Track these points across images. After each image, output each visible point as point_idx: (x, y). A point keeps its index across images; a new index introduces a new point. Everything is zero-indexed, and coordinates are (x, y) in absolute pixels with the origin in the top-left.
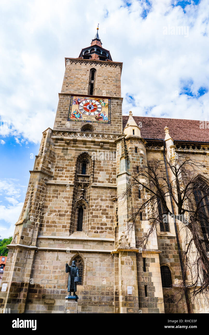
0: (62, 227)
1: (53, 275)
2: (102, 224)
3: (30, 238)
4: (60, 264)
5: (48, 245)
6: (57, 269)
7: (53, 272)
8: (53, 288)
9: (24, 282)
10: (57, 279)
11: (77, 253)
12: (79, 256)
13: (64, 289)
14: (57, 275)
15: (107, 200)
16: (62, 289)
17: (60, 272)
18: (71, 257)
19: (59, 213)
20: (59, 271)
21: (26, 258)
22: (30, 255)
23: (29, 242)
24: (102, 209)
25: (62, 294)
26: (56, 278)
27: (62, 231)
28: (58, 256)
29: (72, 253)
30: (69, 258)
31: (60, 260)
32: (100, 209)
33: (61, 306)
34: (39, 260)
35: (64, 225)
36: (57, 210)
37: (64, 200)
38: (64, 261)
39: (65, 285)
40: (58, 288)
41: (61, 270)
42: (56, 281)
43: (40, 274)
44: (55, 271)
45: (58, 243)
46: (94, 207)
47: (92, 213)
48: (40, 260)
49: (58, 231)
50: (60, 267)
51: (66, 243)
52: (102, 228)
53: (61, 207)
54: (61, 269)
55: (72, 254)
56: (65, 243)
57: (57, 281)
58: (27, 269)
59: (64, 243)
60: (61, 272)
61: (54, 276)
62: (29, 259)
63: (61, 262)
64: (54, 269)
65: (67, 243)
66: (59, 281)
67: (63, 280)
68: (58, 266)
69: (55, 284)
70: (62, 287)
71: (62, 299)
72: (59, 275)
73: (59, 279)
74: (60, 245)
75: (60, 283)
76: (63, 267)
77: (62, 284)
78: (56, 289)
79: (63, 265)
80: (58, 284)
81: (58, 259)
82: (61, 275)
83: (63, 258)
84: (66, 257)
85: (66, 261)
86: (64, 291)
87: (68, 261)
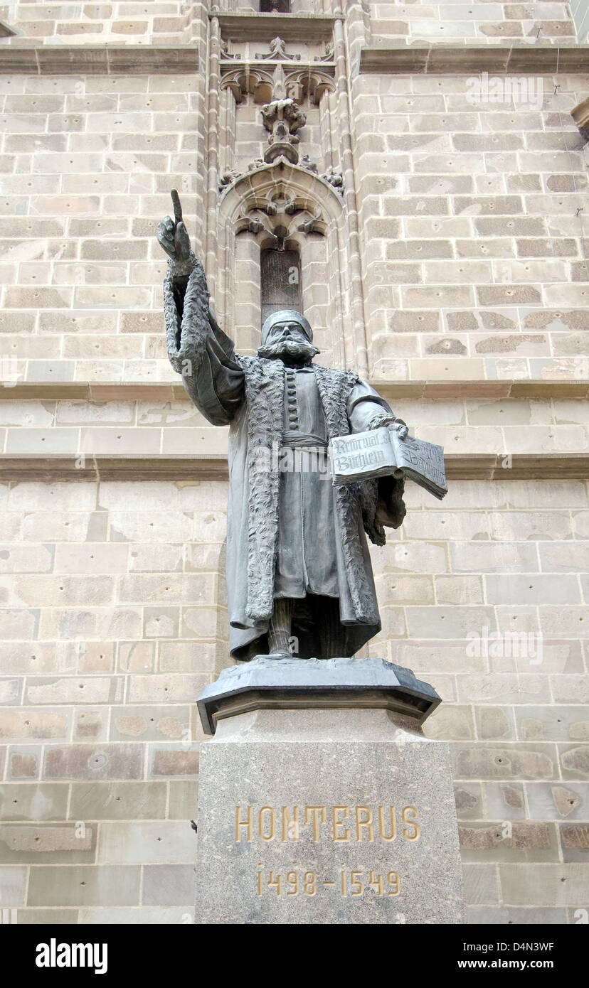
0: (119, 326)
1: (61, 642)
2: (490, 295)
4: (131, 563)
6: (101, 598)
7: (65, 620)
8: (72, 732)
10: (106, 668)
14: (110, 640)
15: (514, 142)
16: (165, 737)
17: (133, 617)
19: (80, 241)
20: (120, 615)
24: (478, 201)
25: (167, 780)
26: (96, 661)
27: (120, 348)
28: (98, 507)
30: (210, 519)
31: (129, 534)
32: (462, 205)
33: (168, 867)
35: (139, 315)
36: (64, 221)
37: (124, 157)
38: (161, 541)
40: (124, 736)
41: (137, 608)
42: (98, 686)
44: (86, 614)
45: (93, 423)
46: (402, 191)
47: (388, 229)
49: (91, 354)
50: (130, 587)
51: (171, 419)
52: (497, 322)
53: (96, 200)
56: (163, 423)
57: (114, 683)
59: (149, 421)
60: (147, 619)
61: (71, 647)
63: (131, 549)
64: (69, 599)
65: (176, 423)
66: (126, 683)
67: (165, 675)
68: (107, 575)
69: (88, 704)
70: (163, 729)
71: (167, 815)
72: (122, 643)
73: (128, 671)
74: (119, 437)
75: (137, 700)
76: (164, 586)
77: (160, 702)
78: (106, 741)
79: (159, 572)
80: (124, 705)
81: (104, 529)
82: (144, 637)
83: (152, 525)
84: (185, 517)
85: (190, 542)
86: (186, 753)
87: (207, 541)
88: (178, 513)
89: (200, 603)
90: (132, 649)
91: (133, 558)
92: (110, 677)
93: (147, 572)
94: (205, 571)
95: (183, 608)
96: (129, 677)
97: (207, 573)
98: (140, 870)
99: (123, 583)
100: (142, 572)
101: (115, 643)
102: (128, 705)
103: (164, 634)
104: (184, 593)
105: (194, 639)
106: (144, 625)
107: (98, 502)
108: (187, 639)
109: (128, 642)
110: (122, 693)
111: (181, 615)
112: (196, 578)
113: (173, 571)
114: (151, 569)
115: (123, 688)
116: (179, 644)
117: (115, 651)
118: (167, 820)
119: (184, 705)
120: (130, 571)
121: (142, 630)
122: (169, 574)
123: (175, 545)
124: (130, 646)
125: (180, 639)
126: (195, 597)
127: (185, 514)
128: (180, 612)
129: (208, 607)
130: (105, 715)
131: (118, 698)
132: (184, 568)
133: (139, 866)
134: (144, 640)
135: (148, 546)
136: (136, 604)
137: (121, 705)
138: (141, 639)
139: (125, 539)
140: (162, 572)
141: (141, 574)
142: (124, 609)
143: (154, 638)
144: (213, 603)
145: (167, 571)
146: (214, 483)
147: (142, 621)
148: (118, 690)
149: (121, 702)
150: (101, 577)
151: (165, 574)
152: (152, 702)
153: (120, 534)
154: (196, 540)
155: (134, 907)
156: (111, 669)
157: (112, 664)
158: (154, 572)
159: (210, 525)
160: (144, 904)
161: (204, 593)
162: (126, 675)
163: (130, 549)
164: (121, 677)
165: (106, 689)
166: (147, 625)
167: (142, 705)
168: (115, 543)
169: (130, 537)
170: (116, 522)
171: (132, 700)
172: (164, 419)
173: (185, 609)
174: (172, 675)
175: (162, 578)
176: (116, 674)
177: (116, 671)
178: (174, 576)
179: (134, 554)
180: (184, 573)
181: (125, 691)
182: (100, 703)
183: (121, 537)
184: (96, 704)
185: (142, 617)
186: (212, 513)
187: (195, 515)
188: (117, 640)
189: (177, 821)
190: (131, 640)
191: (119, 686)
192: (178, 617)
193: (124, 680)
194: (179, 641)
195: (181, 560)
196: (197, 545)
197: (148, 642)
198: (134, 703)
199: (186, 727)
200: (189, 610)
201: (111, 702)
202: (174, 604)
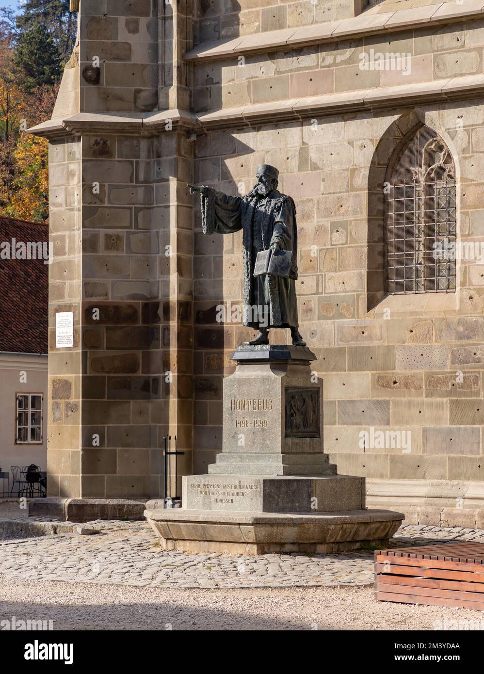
3: (144, 66)
4: (322, 187)
5: (249, 92)
6: (308, 216)
9: (157, 297)
11: (403, 113)
12: (421, 125)
13: (353, 317)
17: (325, 230)
18: (372, 140)
20: (318, 229)
21: (142, 177)
22: (159, 164)
23: (143, 95)
25: (346, 345)
26: (308, 264)
28: (303, 143)
30: (362, 147)
31: (320, 163)
33: (349, 401)
34: (216, 182)
38: (337, 167)
39: (358, 296)
40: (324, 318)
41: (326, 222)
42: (311, 282)
43: (233, 253)
44: (302, 229)
45: (296, 70)
48: (223, 179)
50: (322, 207)
51: (339, 59)
54: (328, 216)
56: (335, 64)
57: (318, 280)
58: (157, 233)
59: (327, 63)
60: (332, 231)
62: (158, 181)
63: (322, 177)
65: (342, 62)
66: (323, 279)
67: (343, 272)
68: (310, 198)
69: (306, 295)
70: (343, 311)
71: (347, 369)
72: (320, 250)
73: (324, 270)
74: (311, 80)
75: (329, 292)
76: (340, 204)
77: (340, 292)
78: (315, 320)
79: (336, 193)
80: (323, 295)
81: (307, 160)
82: (331, 245)
83: (331, 154)
84: (349, 146)
85: (352, 168)
86: (355, 327)
87: (361, 165)
88: (345, 142)
89: (358, 217)
90: (326, 254)
91: (323, 183)
92: (315, 275)
93: (330, 193)
95: (350, 220)
96: (325, 275)
97: (362, 192)
98: (336, 403)
99: (319, 203)
100: (328, 194)
102: (326, 295)
103: (340, 242)
104: (350, 209)
105: (356, 245)
106: (331, 236)
107: (302, 138)
108: (353, 245)
109: (323, 249)
110: (322, 286)
111: (349, 227)
112: (357, 196)
113: (344, 192)
114: (332, 191)
115: (322, 283)
116: (349, 249)
117: (317, 256)
118: (347, 372)
119: (352, 293)
120: (322, 194)
121: (330, 240)
122: (342, 194)
123: (344, 170)
124: (324, 252)
125: (350, 245)
126: (355, 212)
127: (349, 143)
128: (349, 224)
129: (363, 220)
130: (314, 302)
131: (320, 291)
132: (349, 189)
133: (335, 401)
134: (332, 247)
135: (330, 172)
136: (326, 219)
138: (330, 247)
139: (318, 169)
141: (327, 196)
142: (320, 224)
143: (336, 245)
144: (365, 216)
145: (341, 192)
147: (329, 233)
148: (320, 284)
149: (322, 293)
150: (307, 199)
151: (339, 194)
152: (337, 293)
153: (315, 164)
154: (355, 165)
155: (334, 426)
156: (316, 269)
157: (316, 266)
158: (334, 193)
159: (363, 151)
160: (339, 424)
161: (360, 208)
162: (323, 274)
164: (320, 275)
165: (314, 284)
167: (332, 295)
168: (313, 171)
169: (320, 166)
170: (312, 154)
171: (327, 292)
172: (335, 59)
173: (351, 222)
174: (346, 272)
175: (339, 198)
176: (318, 273)
177: (318, 271)
178: (345, 195)
179: (323, 180)
180: (350, 193)
182: (312, 294)
183: (315, 167)
184: (310, 295)
185: (329, 230)
186: (363, 141)
187: (354, 144)
188: (318, 248)
189: (352, 372)
190: (324, 247)
191: (320, 281)
192: (348, 229)
193: (322, 277)
194: (349, 247)
195: (348, 182)
196: (356, 169)
197: (333, 248)
198: (328, 293)
199: (354, 309)
200: (353, 222)
201: (317, 293)
202: (346, 218)
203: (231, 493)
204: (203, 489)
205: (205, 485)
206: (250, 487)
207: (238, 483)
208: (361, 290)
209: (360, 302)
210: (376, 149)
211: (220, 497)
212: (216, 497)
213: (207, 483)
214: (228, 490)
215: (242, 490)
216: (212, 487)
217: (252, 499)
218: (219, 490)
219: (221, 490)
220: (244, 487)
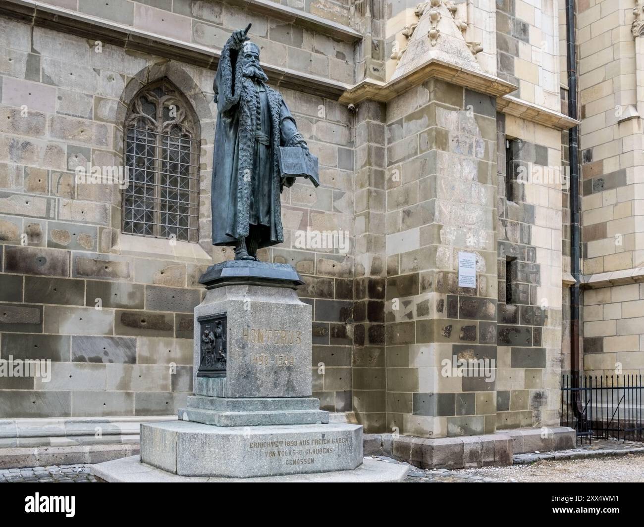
1: (11, 164)
4: (57, 104)
6: (37, 131)
7: (11, 146)
8: (22, 238)
10: (43, 190)
11: (160, 60)
12: (165, 79)
14: (45, 168)
16: (82, 248)
17: (60, 151)
18: (122, 76)
20: (51, 148)
25: (86, 279)
26: (35, 183)
28: (33, 50)
29: (128, 53)
30: (110, 78)
31: (55, 79)
39: (101, 229)
40: (56, 245)
41: (62, 144)
42: (38, 204)
44: (28, 143)
50: (57, 126)
54: (64, 137)
55: (127, 57)
57: (49, 204)
60: (69, 155)
61: (18, 169)
64: (14, 127)
66: (57, 203)
67: (82, 201)
68: (41, 112)
69: (32, 217)
70: (82, 242)
71: (85, 303)
72: (54, 172)
73: (58, 195)
75: (64, 218)
76: (80, 129)
77: (79, 222)
78: (45, 246)
79: (76, 116)
80: (56, 221)
81: (38, 71)
82: (68, 169)
83: (71, 74)
84: (94, 73)
85: (97, 96)
86: (96, 261)
87: (108, 97)
88: (89, 67)
89: (104, 148)
90: (60, 177)
91: (59, 101)
92: (46, 198)
93: (69, 115)
94: (107, 122)
95: (93, 149)
96: (59, 200)
97: (108, 124)
98: (70, 339)
99: (52, 120)
100: (66, 114)
101: (48, 171)
102: (58, 222)
104: (93, 137)
106: (68, 159)
107: (33, 44)
109: (57, 172)
110: (55, 211)
111: (91, 156)
112: (102, 126)
113: (86, 118)
114: (71, 113)
115: (55, 208)
117: (48, 178)
118: (85, 306)
119: (94, 225)
120: (58, 112)
121: (66, 163)
122: (84, 120)
123: (87, 95)
124: (58, 175)
126: (100, 142)
127: (94, 69)
128: (91, 153)
129: (108, 152)
130: (44, 227)
131: (52, 215)
132: (93, 117)
133: (70, 336)
134: (68, 171)
135: (70, 92)
136: (61, 140)
137: (53, 221)
138: (66, 171)
139: (53, 84)
140: (79, 117)
141: (64, 116)
142: (54, 143)
143: (74, 171)
144: (111, 149)
145: (82, 117)
146: (114, 47)
147: (66, 156)
148: (52, 209)
149: (54, 219)
150: (37, 113)
151: (80, 119)
152: (73, 221)
153: (49, 77)
154: (101, 95)
155: (66, 363)
156: (46, 191)
157: (47, 187)
158: (73, 116)
159: (111, 83)
161: (106, 140)
162: (57, 198)
163: (57, 93)
164: (53, 199)
165: (44, 207)
166: (70, 160)
167: (68, 222)
168: (46, 85)
169: (56, 82)
170: (45, 65)
171: (61, 218)
173: (94, 150)
174: (86, 202)
175: (79, 123)
176: (49, 196)
177: (50, 194)
178: (87, 121)
179: (60, 98)
180: (94, 121)
181: (56, 210)
182: (40, 218)
183: (49, 81)
184: (38, 218)
185: (66, 153)
186: (112, 73)
187: (101, 73)
188: (50, 169)
190: (59, 170)
191: (52, 206)
192: (90, 157)
193: (55, 202)
195: (91, 110)
196: (102, 99)
197: (70, 174)
198: (62, 220)
199: (96, 242)
200: (97, 152)
201: (48, 218)
202: (86, 146)
203: (311, 451)
204: (269, 448)
205: (273, 443)
206: (338, 441)
207: (321, 438)
208: (104, 223)
209: (103, 236)
210: (127, 86)
211: (295, 458)
212: (289, 458)
213: (275, 440)
214: (307, 447)
215: (327, 446)
216: (284, 445)
217: (339, 456)
218: (293, 448)
219: (297, 449)
220: (328, 442)
